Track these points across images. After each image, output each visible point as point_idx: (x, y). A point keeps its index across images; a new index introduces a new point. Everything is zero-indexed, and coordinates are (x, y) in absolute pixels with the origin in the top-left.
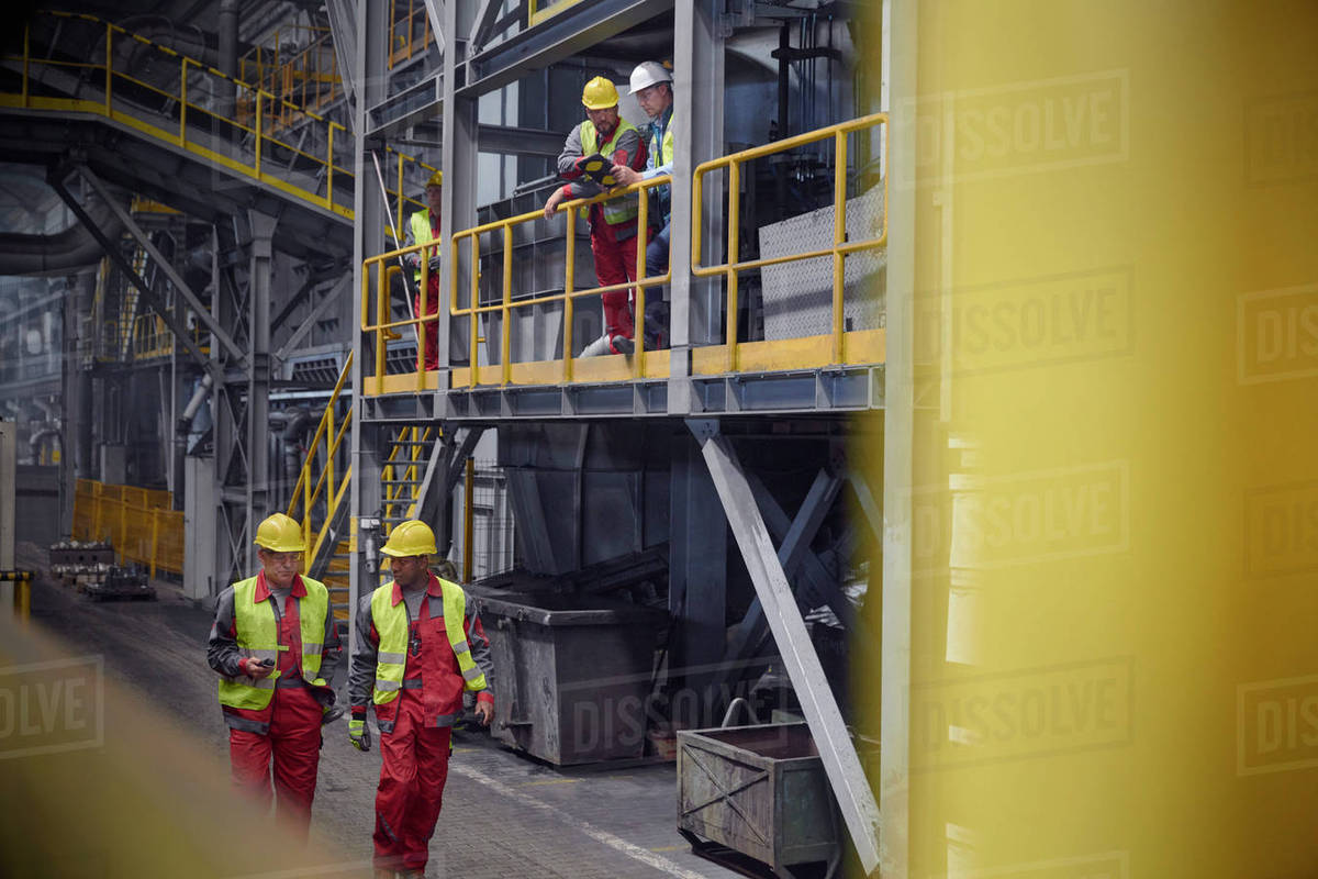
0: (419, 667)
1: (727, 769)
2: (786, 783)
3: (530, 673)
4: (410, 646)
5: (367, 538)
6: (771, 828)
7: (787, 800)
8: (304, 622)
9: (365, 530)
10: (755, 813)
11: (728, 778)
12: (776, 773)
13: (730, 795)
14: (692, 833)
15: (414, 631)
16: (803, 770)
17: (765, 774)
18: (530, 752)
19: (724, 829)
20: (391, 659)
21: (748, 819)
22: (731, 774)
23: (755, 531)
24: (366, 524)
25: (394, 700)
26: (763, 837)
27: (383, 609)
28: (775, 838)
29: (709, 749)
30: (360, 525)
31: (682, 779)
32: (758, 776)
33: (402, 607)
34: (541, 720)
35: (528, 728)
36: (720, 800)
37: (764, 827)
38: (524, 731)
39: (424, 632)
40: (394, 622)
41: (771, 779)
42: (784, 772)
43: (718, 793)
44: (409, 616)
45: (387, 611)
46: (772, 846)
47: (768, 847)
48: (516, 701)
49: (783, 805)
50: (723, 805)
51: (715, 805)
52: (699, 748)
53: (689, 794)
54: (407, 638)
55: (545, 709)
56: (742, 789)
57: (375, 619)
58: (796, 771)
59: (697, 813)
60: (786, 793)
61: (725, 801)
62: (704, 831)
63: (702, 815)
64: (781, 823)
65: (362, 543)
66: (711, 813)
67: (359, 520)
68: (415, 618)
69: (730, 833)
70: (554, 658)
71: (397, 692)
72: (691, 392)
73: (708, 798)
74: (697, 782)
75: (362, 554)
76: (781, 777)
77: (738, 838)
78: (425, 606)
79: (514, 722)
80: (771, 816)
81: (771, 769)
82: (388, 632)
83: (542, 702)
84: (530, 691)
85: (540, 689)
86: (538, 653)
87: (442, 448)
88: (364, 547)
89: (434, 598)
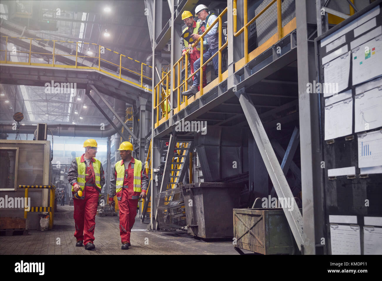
0: (127, 182)
1: (249, 219)
2: (270, 219)
3: (197, 207)
4: (125, 176)
5: (156, 175)
6: (264, 238)
7: (271, 227)
8: (95, 168)
9: (155, 172)
10: (259, 234)
11: (250, 223)
12: (265, 216)
13: (251, 229)
14: (239, 248)
15: (126, 172)
16: (277, 215)
17: (261, 217)
18: (198, 236)
19: (249, 244)
20: (120, 180)
21: (257, 237)
22: (250, 221)
23: (257, 123)
24: (155, 170)
25: (121, 191)
26: (262, 243)
27: (118, 166)
28: (266, 243)
29: (243, 213)
30: (153, 171)
31: (235, 227)
32: (259, 218)
33: (124, 165)
34: (200, 224)
35: (197, 227)
36: (247, 232)
37: (262, 239)
38: (195, 228)
39: (129, 172)
40: (121, 170)
41: (264, 218)
42: (269, 215)
43: (247, 230)
44: (125, 168)
45: (119, 167)
46: (265, 247)
47: (263, 247)
48: (193, 218)
49: (269, 229)
50: (249, 234)
51: (246, 235)
52: (240, 214)
53: (237, 233)
54: (124, 173)
55: (201, 219)
56: (254, 226)
57: (116, 169)
58: (274, 215)
59: (240, 240)
60: (270, 225)
61: (249, 233)
62: (243, 246)
63: (242, 240)
64: (268, 236)
65: (154, 177)
66: (245, 239)
67: (153, 169)
68: (127, 168)
69: (251, 245)
70: (203, 200)
71: (121, 189)
72: (234, 79)
73: (244, 233)
74: (240, 228)
75: (154, 181)
76: (267, 217)
77: (254, 246)
78: (130, 165)
79: (192, 225)
80: (264, 233)
81: (263, 214)
82: (119, 172)
83: (200, 217)
84: (197, 214)
85: (200, 212)
86: (199, 199)
87: (172, 137)
88: (155, 178)
89: (133, 163)
